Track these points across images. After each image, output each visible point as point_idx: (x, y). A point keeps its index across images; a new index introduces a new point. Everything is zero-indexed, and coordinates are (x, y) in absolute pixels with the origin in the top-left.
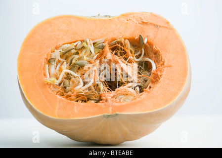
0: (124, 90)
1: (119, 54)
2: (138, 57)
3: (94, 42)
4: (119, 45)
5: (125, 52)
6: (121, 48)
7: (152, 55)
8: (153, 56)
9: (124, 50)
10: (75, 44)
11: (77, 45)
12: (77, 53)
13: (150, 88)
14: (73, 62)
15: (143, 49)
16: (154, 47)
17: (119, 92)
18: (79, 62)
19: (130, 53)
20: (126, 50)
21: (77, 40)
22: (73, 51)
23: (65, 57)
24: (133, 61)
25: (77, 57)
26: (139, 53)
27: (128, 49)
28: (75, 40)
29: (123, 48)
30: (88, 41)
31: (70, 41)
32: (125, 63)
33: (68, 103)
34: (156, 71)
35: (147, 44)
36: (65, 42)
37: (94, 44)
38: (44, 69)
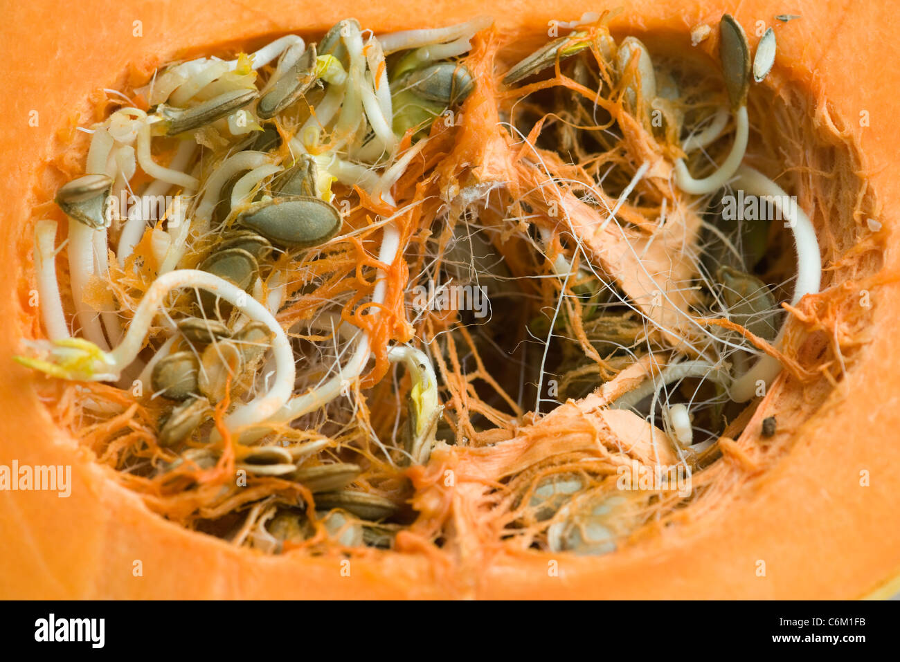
0: (579, 438)
1: (568, 137)
2: (702, 164)
4: (575, 85)
5: (616, 128)
6: (588, 104)
7: (804, 163)
8: (813, 170)
9: (604, 116)
10: (262, 57)
11: (274, 63)
12: (268, 140)
13: (767, 432)
14: (239, 202)
15: (743, 115)
16: (823, 111)
17: (544, 449)
18: (276, 209)
19: (645, 139)
20: (624, 117)
22: (243, 121)
23: (183, 152)
24: (667, 190)
25: (263, 166)
26: (711, 134)
27: (632, 108)
29: (597, 99)
30: (355, 45)
32: (604, 214)
33: (167, 543)
34: (823, 312)
35: (775, 83)
37: (394, 61)
38: (29, 255)
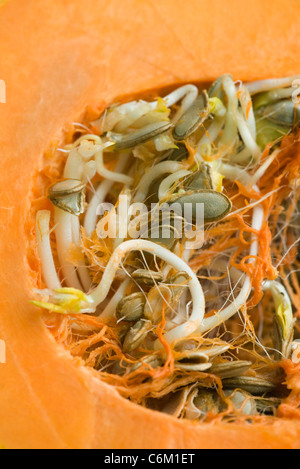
3: (256, 87)
10: (172, 98)
11: (179, 103)
12: (181, 153)
18: (189, 198)
21: (182, 76)
22: (165, 143)
23: (123, 158)
25: (178, 170)
28: (168, 80)
30: (231, 90)
31: (148, 82)
33: (136, 418)
36: (129, 90)
37: (255, 97)
38: (31, 232)
